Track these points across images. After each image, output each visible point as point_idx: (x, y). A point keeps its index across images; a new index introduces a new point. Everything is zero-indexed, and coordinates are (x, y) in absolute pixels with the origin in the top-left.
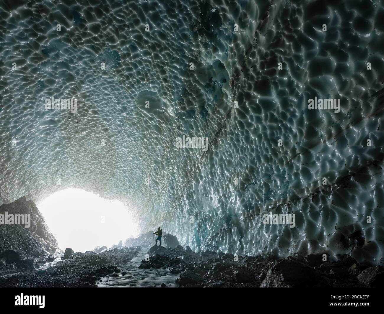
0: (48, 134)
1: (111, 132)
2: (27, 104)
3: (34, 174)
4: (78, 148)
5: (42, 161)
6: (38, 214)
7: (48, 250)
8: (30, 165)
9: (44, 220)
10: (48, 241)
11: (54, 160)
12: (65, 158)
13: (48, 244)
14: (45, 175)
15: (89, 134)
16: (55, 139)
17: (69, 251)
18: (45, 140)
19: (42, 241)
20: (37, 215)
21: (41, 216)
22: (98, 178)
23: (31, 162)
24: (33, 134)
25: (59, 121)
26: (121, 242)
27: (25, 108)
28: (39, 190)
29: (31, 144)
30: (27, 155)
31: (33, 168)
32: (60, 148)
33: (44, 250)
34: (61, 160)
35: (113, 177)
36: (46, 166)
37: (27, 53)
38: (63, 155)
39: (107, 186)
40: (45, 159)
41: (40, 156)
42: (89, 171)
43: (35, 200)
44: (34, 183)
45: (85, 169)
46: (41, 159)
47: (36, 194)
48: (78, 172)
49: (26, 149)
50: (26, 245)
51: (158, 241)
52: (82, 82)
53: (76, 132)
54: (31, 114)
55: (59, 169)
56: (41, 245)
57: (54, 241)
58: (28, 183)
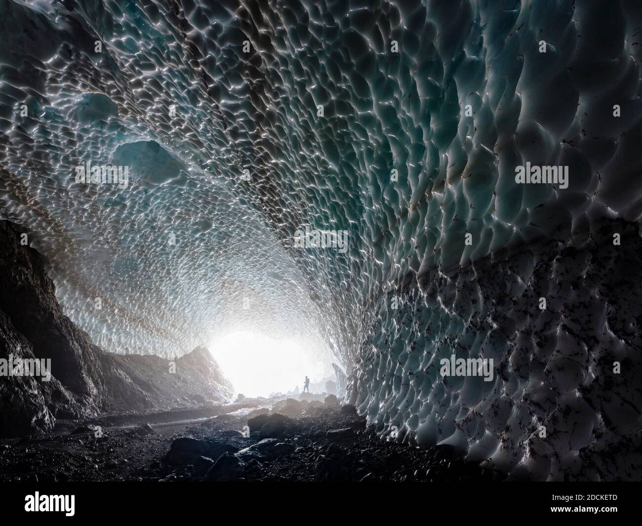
0: (209, 299)
1: (257, 290)
2: (193, 289)
3: (204, 327)
4: (235, 302)
5: (208, 317)
6: (212, 360)
7: (226, 396)
8: (200, 322)
9: (219, 366)
10: (225, 387)
11: (218, 313)
12: (226, 311)
13: (225, 389)
14: (212, 326)
15: (240, 294)
16: (216, 301)
17: (241, 396)
18: (208, 303)
19: (220, 387)
20: (212, 362)
21: (216, 362)
22: (261, 322)
23: (200, 319)
24: (199, 302)
25: (215, 291)
26: (297, 388)
27: (192, 292)
28: (210, 337)
29: (198, 309)
30: (197, 316)
31: (203, 323)
32: (220, 305)
33: (222, 395)
34: (223, 313)
35: (274, 321)
36: (213, 319)
37: (190, 268)
38: (224, 309)
39: (272, 329)
40: (210, 314)
41: (206, 314)
42: (250, 317)
43: (208, 346)
44: (205, 333)
45: (247, 315)
46: (207, 315)
47: (208, 342)
48: (241, 319)
49: (196, 313)
50: (207, 391)
51: (306, 388)
52: (226, 271)
53: (231, 294)
54: (196, 293)
55: (223, 319)
56: (218, 391)
57: (230, 386)
58: (200, 334)
